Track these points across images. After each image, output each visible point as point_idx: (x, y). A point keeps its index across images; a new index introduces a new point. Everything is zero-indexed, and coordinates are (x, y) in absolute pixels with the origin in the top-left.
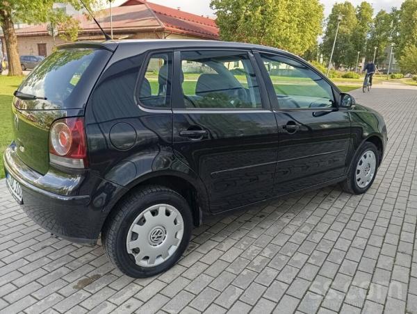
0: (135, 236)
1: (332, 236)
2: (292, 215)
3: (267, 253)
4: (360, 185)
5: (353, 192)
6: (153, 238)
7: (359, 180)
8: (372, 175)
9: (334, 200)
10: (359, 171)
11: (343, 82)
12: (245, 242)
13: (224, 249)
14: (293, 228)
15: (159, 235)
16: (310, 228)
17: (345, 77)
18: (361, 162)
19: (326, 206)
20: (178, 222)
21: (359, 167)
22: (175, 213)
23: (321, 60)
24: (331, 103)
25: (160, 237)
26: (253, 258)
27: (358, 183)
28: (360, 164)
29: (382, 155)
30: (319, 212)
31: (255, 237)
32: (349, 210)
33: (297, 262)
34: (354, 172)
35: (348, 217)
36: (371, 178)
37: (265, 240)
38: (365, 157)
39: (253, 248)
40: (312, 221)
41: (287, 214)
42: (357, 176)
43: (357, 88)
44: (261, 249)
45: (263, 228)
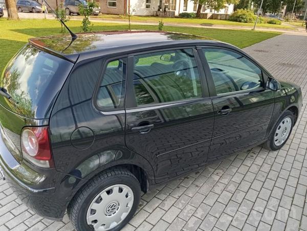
0: (93, 212)
1: (252, 195)
2: (221, 171)
3: (200, 213)
4: (277, 144)
5: (270, 149)
6: (108, 211)
7: (276, 140)
8: (288, 135)
9: (255, 156)
10: (277, 134)
11: (268, 28)
12: (182, 201)
13: (166, 208)
14: (221, 186)
15: (113, 208)
16: (235, 186)
17: (270, 23)
18: (280, 127)
19: (248, 162)
20: (129, 194)
21: (277, 131)
22: (126, 189)
23: (252, 6)
24: (260, 83)
25: (114, 209)
26: (188, 218)
27: (276, 143)
28: (279, 129)
29: (297, 118)
30: (243, 169)
31: (191, 195)
32: (266, 168)
33: (222, 224)
34: (274, 135)
35: (266, 175)
36: (286, 137)
37: (199, 198)
38: (283, 123)
39: (189, 207)
40: (237, 179)
41: (217, 171)
42: (275, 138)
43: (279, 34)
44: (195, 209)
45: (197, 186)
